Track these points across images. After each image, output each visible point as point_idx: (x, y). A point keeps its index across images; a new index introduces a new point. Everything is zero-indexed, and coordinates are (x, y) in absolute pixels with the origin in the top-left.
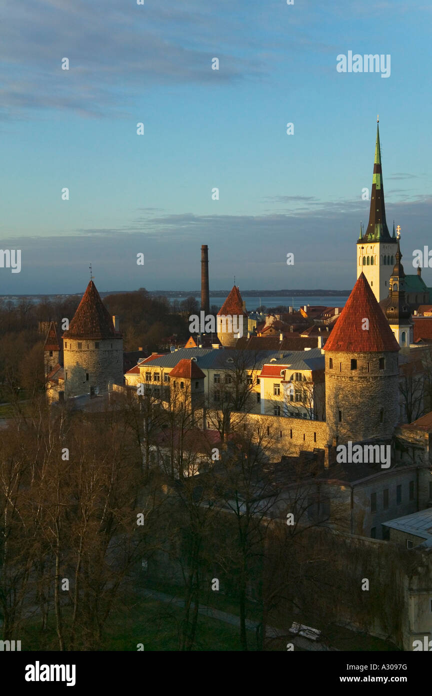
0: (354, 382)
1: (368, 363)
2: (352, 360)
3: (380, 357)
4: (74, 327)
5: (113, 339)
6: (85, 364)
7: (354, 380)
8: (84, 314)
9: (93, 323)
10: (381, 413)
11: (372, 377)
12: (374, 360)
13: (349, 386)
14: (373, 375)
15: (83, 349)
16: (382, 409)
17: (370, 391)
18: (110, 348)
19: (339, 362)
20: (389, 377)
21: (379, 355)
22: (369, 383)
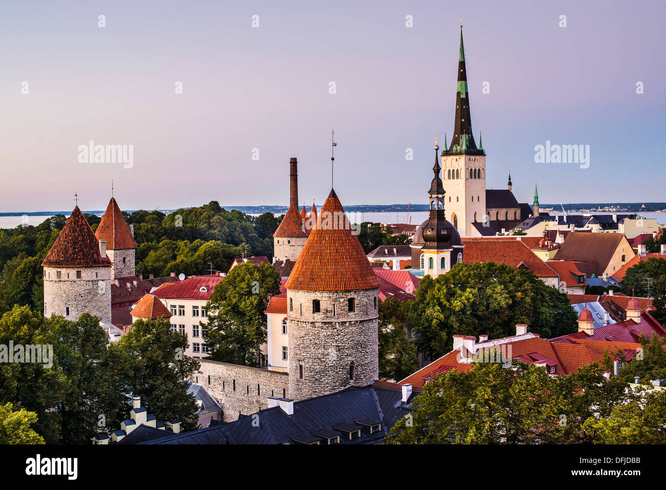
0: (316, 329)
1: (334, 305)
2: (314, 301)
3: (349, 297)
4: (54, 254)
5: (99, 267)
6: (65, 296)
7: (317, 326)
8: (66, 238)
9: (75, 248)
10: (352, 368)
11: (339, 323)
12: (342, 300)
13: (311, 334)
14: (340, 320)
15: (62, 279)
16: (353, 362)
17: (337, 341)
18: (94, 278)
19: (299, 303)
20: (361, 322)
21: (347, 294)
22: (335, 330)
